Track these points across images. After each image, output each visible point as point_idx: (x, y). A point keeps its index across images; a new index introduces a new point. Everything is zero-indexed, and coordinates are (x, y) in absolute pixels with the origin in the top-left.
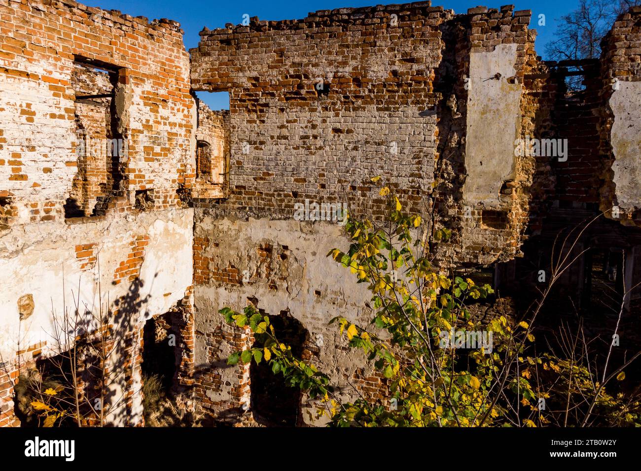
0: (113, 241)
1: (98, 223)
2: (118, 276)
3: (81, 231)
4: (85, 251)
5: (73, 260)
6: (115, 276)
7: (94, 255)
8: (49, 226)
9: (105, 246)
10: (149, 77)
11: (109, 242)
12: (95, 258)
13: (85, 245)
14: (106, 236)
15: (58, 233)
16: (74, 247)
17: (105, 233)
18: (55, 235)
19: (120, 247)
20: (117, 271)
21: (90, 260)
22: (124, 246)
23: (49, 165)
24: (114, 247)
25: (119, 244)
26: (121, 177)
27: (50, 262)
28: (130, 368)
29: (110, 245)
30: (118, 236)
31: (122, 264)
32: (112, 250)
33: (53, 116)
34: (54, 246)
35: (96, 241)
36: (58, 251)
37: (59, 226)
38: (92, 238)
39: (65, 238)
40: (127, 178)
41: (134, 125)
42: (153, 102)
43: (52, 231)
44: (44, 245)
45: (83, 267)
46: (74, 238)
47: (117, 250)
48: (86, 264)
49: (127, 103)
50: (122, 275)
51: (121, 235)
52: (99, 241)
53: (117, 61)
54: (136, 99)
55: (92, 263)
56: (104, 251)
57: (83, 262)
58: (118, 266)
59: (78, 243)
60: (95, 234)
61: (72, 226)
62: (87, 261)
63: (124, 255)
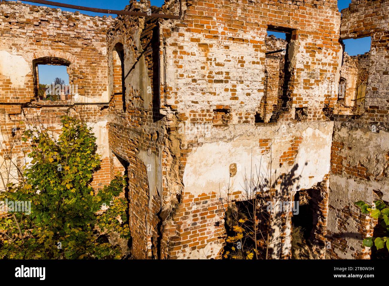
0: (280, 139)
1: (273, 127)
2: (282, 160)
3: (263, 131)
4: (264, 143)
5: (258, 147)
6: (280, 160)
7: (269, 146)
8: (246, 127)
9: (275, 141)
10: (310, 33)
11: (278, 139)
12: (270, 148)
13: (264, 139)
14: (276, 135)
15: (251, 131)
16: (259, 140)
17: (276, 133)
18: (249, 131)
19: (284, 143)
20: (281, 157)
21: (267, 148)
22: (286, 143)
23: (249, 91)
24: (280, 142)
25: (284, 141)
26: (288, 99)
27: (246, 147)
28: (286, 218)
29: (278, 141)
30: (284, 136)
31: (285, 153)
32: (279, 144)
33: (254, 63)
34: (248, 138)
35: (270, 138)
36: (250, 141)
37: (251, 127)
38: (268, 135)
39: (254, 134)
40: (291, 99)
41: (299, 66)
42: (312, 50)
43: (248, 129)
44: (243, 137)
45: (262, 152)
46: (259, 134)
47: (282, 144)
48: (264, 151)
49: (295, 51)
50: (284, 160)
51: (285, 135)
52: (273, 138)
53: (292, 25)
54: (302, 49)
55: (267, 151)
56: (275, 144)
57: (263, 149)
58: (282, 154)
59: (261, 138)
60: (271, 133)
61: (258, 128)
62: (265, 149)
63: (286, 148)
